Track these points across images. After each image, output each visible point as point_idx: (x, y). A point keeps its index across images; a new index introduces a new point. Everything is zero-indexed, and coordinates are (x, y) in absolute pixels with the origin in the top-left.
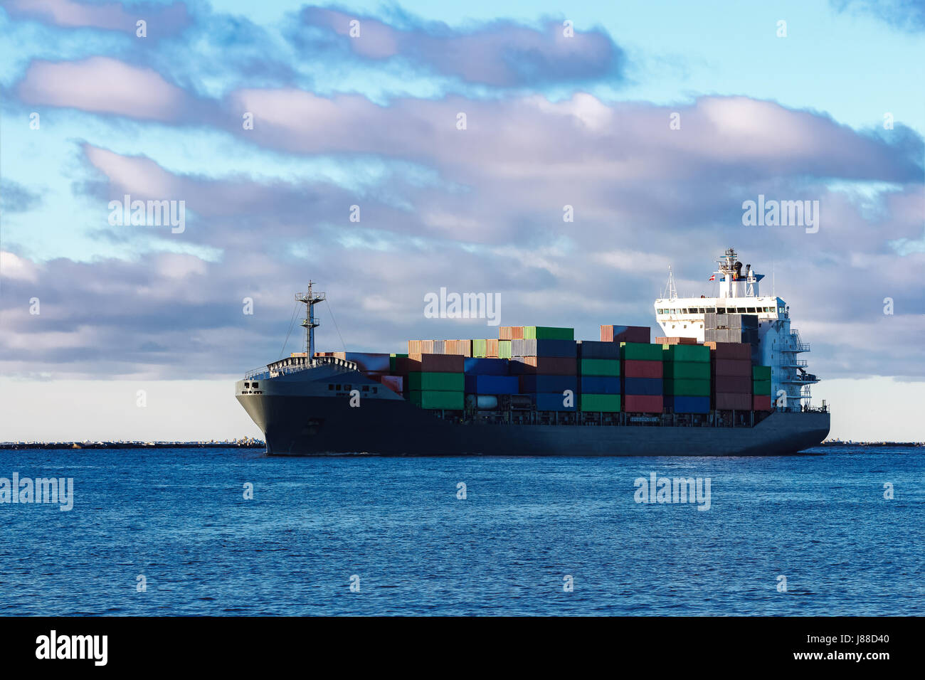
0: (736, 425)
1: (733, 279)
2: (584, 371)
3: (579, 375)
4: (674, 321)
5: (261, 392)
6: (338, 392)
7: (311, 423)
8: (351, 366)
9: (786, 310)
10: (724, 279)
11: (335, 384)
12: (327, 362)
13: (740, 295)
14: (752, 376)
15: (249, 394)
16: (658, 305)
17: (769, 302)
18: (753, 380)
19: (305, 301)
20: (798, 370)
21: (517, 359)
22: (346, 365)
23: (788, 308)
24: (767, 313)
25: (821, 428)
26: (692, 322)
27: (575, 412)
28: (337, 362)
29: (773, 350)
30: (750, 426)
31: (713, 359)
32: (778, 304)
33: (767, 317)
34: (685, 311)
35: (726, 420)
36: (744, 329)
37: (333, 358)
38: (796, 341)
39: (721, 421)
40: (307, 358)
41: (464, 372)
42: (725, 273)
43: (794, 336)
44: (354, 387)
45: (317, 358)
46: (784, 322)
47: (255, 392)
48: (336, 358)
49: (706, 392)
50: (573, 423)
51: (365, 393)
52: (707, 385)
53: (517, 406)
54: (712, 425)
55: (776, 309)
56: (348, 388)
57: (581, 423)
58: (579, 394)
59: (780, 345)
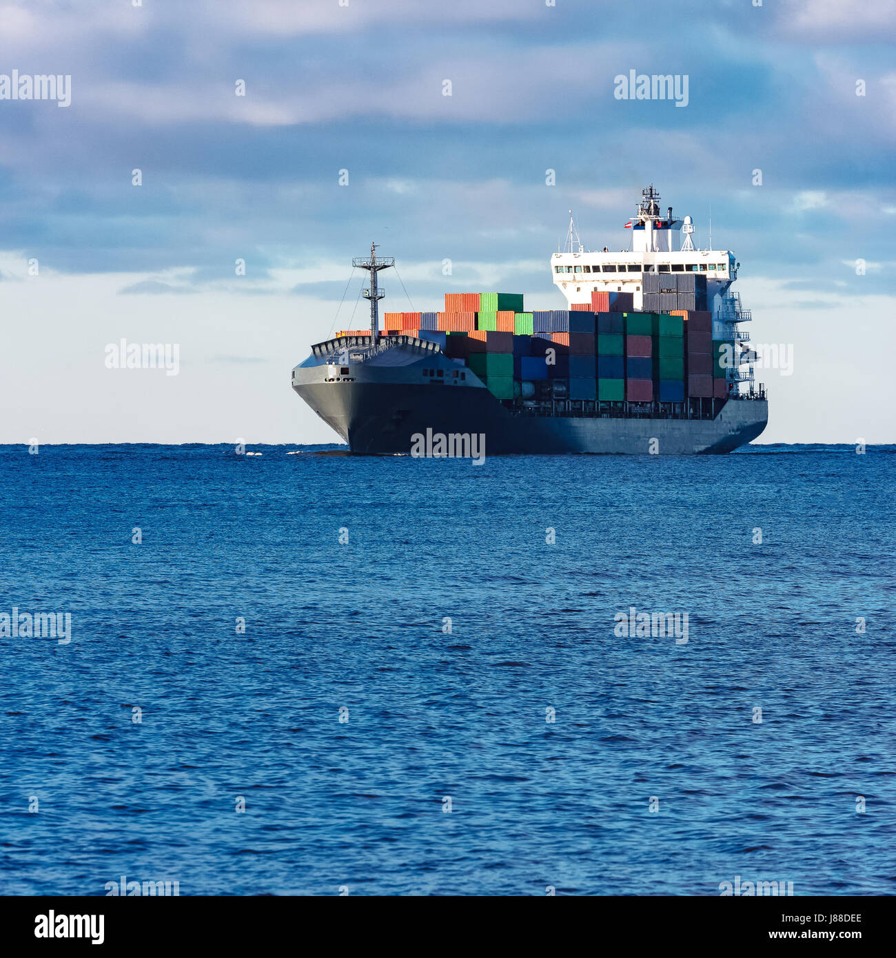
0: (703, 415)
1: (655, 226)
2: (601, 351)
3: (597, 355)
4: (579, 282)
5: (352, 380)
6: (432, 378)
7: (394, 417)
8: (430, 347)
9: (736, 267)
10: (641, 226)
11: (429, 369)
12: (397, 343)
13: (663, 247)
14: (713, 354)
15: (335, 382)
16: (555, 261)
17: (720, 257)
18: (713, 359)
19: (369, 268)
20: (738, 344)
21: (542, 336)
22: (417, 344)
23: (738, 264)
24: (714, 271)
25: (761, 420)
26: (606, 283)
27: (594, 402)
28: (410, 342)
29: (718, 320)
30: (712, 418)
31: (685, 332)
32: (730, 259)
33: (713, 277)
34: (596, 269)
35: (695, 410)
36: (697, 293)
37: (403, 337)
38: (734, 307)
39: (692, 411)
40: (370, 337)
41: (513, 353)
42: (647, 219)
43: (733, 300)
44: (445, 372)
45: (384, 337)
46: (729, 283)
47: (344, 380)
48: (407, 337)
49: (681, 375)
50: (594, 414)
51: (455, 379)
52: (682, 365)
53: (558, 394)
54: (685, 416)
55: (727, 267)
56: (440, 373)
57: (599, 416)
58: (597, 378)
59: (723, 312)
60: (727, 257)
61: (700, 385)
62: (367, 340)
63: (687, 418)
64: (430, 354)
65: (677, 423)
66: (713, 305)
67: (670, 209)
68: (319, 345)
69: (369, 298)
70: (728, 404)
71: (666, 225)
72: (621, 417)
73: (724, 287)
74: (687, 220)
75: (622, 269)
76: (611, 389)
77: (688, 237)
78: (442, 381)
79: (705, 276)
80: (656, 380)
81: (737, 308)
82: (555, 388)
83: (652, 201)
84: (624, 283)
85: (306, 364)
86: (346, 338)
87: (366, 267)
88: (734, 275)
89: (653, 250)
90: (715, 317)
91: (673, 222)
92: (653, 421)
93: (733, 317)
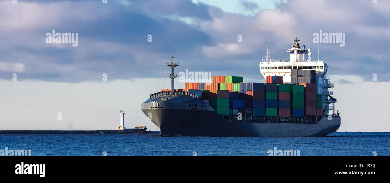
0: (312, 122)
1: (298, 52)
2: (267, 98)
3: (265, 99)
4: (270, 73)
5: (161, 108)
6: (192, 107)
7: (179, 122)
8: (193, 96)
9: (327, 68)
10: (293, 52)
11: (192, 104)
12: (181, 94)
13: (301, 60)
14: (317, 100)
15: (155, 108)
16: (261, 65)
17: (320, 64)
18: (317, 101)
19: (171, 66)
20: (328, 96)
21: (242, 92)
22: (189, 94)
23: (328, 66)
24: (319, 69)
25: (338, 124)
26: (280, 73)
27: (264, 117)
28: (186, 94)
29: (320, 87)
30: (316, 123)
31: (305, 91)
32: (324, 65)
33: (318, 71)
34: (276, 68)
35: (309, 120)
36: (311, 77)
37: (183, 92)
38: (327, 82)
39: (307, 121)
40: (171, 92)
41: (229, 98)
42: (295, 50)
43: (327, 80)
44: (198, 105)
45: (176, 92)
46: (325, 73)
47: (158, 108)
48: (185, 92)
49: (303, 107)
50: (263, 122)
51: (202, 108)
52: (303, 104)
53: (247, 114)
54: (304, 122)
55: (323, 67)
56: (196, 106)
57: (266, 122)
58: (265, 108)
59: (322, 84)
60: (323, 64)
61: (311, 111)
62: (170, 93)
63: (305, 123)
64: (193, 98)
65: (300, 125)
66: (318, 81)
67: (304, 46)
68: (153, 95)
69: (171, 77)
70: (323, 118)
71: (302, 52)
72: (276, 122)
73: (323, 75)
74: (309, 50)
75: (285, 68)
76: (271, 112)
77: (310, 56)
78: (197, 109)
79: (315, 71)
80: (291, 109)
81: (328, 83)
82: (246, 112)
83: (297, 43)
84: (286, 73)
85: (147, 102)
86: (162, 92)
87: (169, 66)
88: (326, 71)
89: (297, 61)
90: (319, 86)
91: (305, 51)
92: (290, 124)
93: (326, 86)
